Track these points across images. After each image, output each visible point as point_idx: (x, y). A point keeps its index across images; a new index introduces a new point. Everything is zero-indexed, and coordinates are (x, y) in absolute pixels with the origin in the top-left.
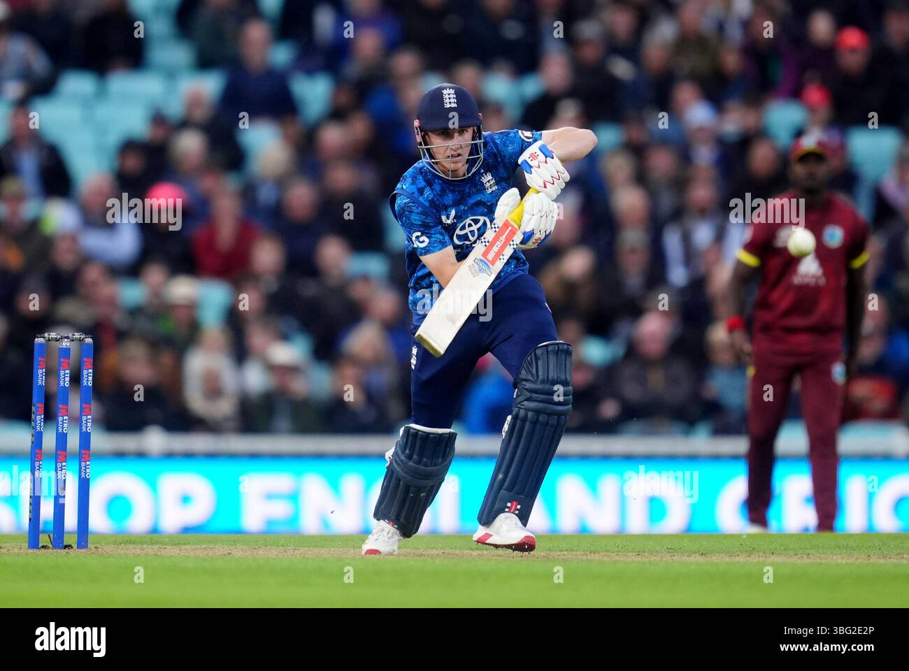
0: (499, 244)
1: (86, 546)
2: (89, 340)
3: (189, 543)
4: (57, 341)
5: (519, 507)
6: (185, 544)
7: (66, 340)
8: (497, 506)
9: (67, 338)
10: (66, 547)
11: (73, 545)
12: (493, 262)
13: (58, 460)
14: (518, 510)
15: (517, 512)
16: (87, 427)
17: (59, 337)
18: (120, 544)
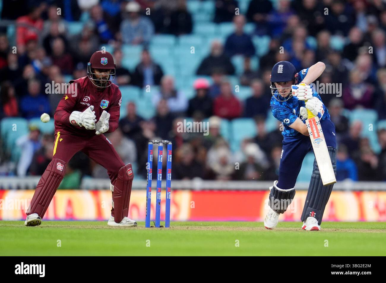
0: (314, 129)
1: (169, 227)
2: (170, 143)
3: (210, 225)
4: (158, 143)
5: (315, 214)
6: (209, 226)
7: (161, 143)
8: (307, 214)
9: (162, 142)
10: (161, 227)
11: (164, 226)
12: (319, 136)
13: (158, 192)
14: (315, 215)
15: (314, 216)
16: (169, 178)
17: (158, 142)
18: (183, 225)
